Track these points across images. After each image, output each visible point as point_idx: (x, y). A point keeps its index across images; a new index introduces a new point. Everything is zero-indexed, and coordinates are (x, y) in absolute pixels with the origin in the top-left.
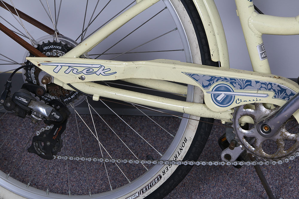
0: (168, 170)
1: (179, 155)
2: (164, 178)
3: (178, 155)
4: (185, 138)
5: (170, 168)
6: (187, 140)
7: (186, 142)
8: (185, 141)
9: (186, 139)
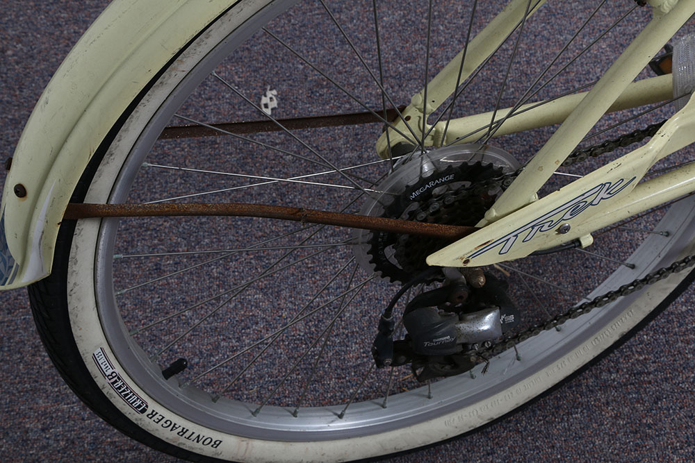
0: (157, 423)
1: (188, 438)
2: (141, 419)
3: (187, 435)
4: (221, 442)
5: (162, 425)
6: (216, 447)
7: (212, 446)
8: (215, 443)
9: (218, 445)
